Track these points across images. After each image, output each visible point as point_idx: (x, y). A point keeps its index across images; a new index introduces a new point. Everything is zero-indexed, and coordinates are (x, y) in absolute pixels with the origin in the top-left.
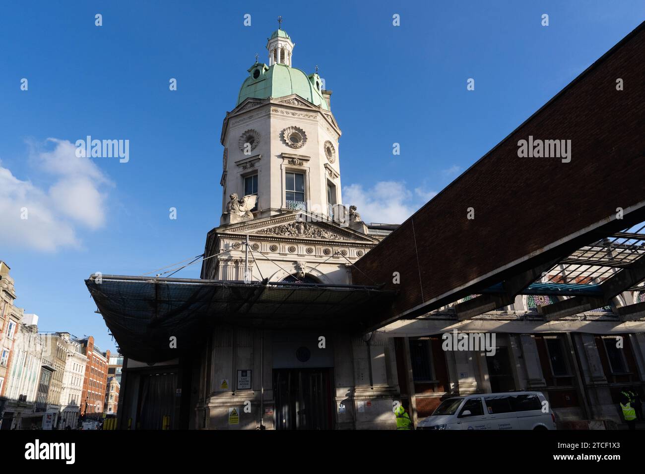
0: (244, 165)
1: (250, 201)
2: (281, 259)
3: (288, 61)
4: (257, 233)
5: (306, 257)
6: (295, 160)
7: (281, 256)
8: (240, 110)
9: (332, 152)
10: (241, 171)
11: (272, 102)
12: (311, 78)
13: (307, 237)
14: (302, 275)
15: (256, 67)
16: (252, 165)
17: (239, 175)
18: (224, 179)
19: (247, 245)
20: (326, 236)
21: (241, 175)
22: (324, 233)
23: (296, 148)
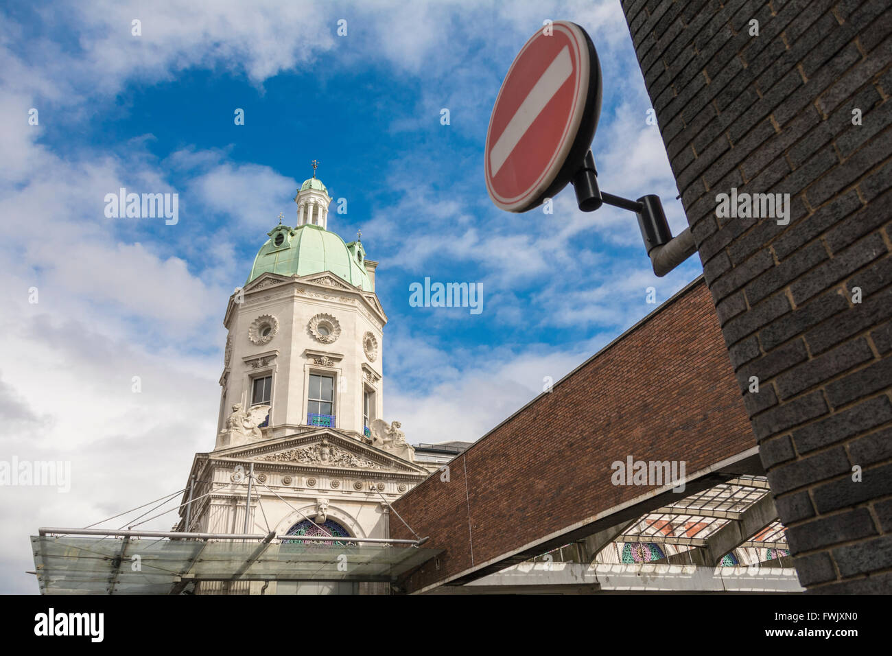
0: (253, 362)
1: (259, 415)
2: (296, 496)
3: (322, 221)
4: (266, 460)
5: (330, 493)
6: (322, 358)
7: (296, 492)
8: (255, 286)
9: (373, 346)
10: (249, 369)
11: (297, 280)
12: (350, 247)
13: (332, 465)
14: (323, 517)
15: (280, 230)
16: (265, 364)
17: (246, 376)
18: (225, 378)
19: (250, 477)
20: (358, 464)
21: (249, 375)
22: (355, 460)
23: (325, 342)
